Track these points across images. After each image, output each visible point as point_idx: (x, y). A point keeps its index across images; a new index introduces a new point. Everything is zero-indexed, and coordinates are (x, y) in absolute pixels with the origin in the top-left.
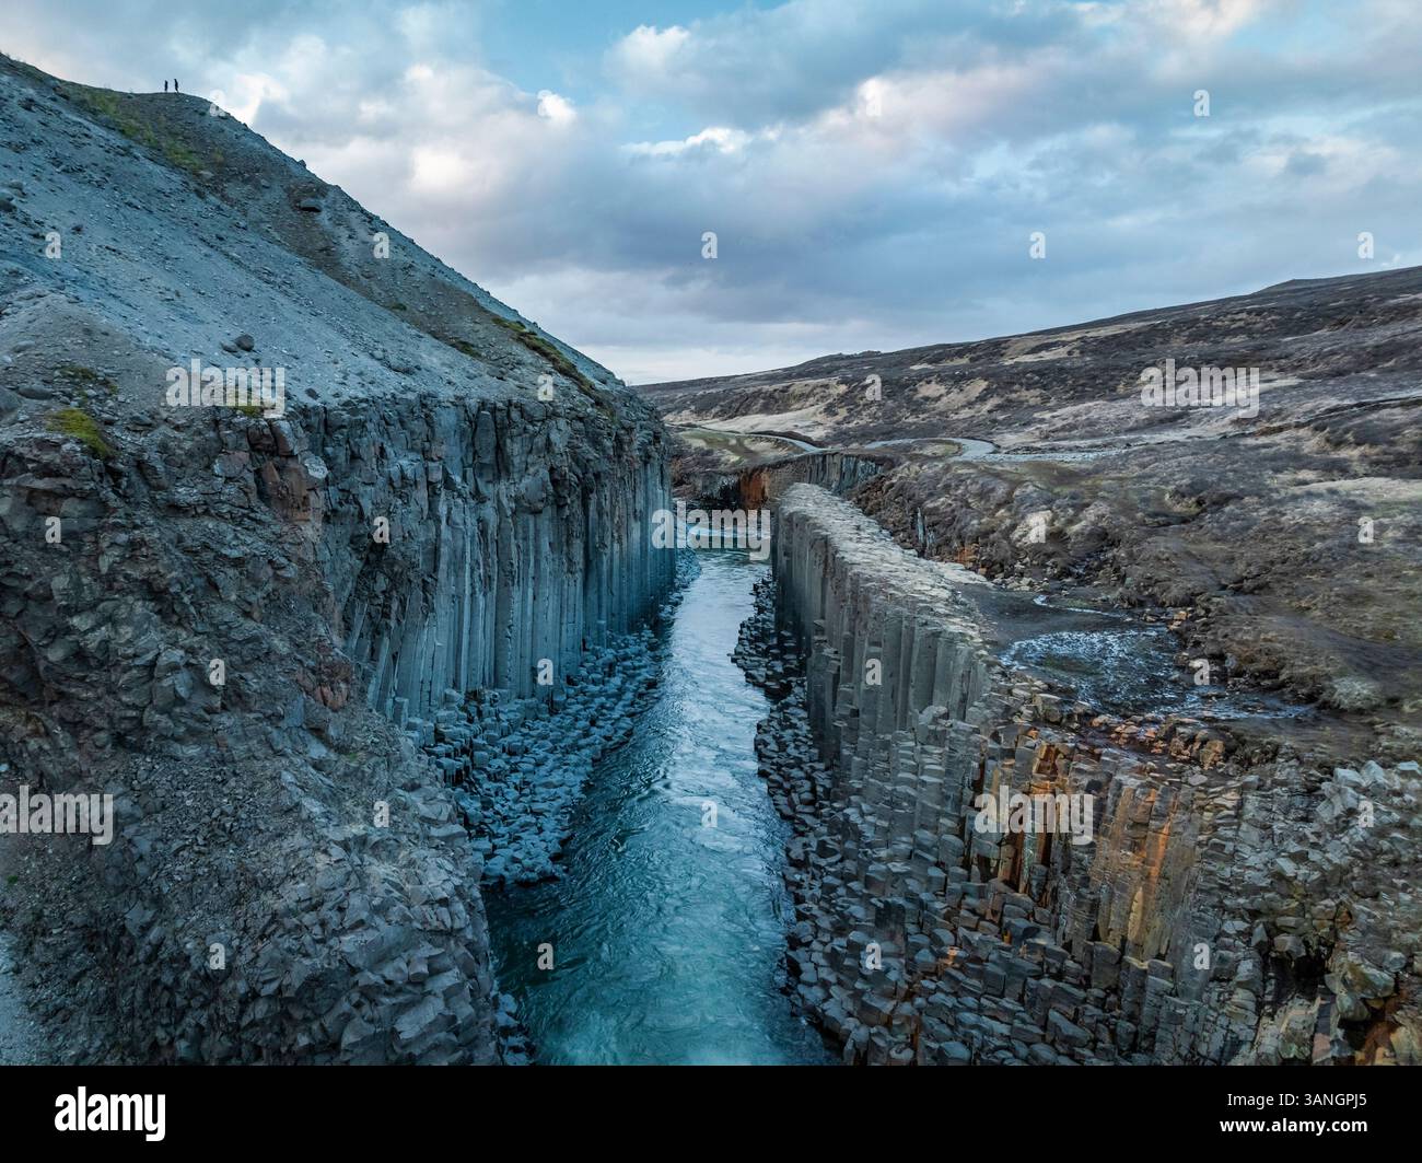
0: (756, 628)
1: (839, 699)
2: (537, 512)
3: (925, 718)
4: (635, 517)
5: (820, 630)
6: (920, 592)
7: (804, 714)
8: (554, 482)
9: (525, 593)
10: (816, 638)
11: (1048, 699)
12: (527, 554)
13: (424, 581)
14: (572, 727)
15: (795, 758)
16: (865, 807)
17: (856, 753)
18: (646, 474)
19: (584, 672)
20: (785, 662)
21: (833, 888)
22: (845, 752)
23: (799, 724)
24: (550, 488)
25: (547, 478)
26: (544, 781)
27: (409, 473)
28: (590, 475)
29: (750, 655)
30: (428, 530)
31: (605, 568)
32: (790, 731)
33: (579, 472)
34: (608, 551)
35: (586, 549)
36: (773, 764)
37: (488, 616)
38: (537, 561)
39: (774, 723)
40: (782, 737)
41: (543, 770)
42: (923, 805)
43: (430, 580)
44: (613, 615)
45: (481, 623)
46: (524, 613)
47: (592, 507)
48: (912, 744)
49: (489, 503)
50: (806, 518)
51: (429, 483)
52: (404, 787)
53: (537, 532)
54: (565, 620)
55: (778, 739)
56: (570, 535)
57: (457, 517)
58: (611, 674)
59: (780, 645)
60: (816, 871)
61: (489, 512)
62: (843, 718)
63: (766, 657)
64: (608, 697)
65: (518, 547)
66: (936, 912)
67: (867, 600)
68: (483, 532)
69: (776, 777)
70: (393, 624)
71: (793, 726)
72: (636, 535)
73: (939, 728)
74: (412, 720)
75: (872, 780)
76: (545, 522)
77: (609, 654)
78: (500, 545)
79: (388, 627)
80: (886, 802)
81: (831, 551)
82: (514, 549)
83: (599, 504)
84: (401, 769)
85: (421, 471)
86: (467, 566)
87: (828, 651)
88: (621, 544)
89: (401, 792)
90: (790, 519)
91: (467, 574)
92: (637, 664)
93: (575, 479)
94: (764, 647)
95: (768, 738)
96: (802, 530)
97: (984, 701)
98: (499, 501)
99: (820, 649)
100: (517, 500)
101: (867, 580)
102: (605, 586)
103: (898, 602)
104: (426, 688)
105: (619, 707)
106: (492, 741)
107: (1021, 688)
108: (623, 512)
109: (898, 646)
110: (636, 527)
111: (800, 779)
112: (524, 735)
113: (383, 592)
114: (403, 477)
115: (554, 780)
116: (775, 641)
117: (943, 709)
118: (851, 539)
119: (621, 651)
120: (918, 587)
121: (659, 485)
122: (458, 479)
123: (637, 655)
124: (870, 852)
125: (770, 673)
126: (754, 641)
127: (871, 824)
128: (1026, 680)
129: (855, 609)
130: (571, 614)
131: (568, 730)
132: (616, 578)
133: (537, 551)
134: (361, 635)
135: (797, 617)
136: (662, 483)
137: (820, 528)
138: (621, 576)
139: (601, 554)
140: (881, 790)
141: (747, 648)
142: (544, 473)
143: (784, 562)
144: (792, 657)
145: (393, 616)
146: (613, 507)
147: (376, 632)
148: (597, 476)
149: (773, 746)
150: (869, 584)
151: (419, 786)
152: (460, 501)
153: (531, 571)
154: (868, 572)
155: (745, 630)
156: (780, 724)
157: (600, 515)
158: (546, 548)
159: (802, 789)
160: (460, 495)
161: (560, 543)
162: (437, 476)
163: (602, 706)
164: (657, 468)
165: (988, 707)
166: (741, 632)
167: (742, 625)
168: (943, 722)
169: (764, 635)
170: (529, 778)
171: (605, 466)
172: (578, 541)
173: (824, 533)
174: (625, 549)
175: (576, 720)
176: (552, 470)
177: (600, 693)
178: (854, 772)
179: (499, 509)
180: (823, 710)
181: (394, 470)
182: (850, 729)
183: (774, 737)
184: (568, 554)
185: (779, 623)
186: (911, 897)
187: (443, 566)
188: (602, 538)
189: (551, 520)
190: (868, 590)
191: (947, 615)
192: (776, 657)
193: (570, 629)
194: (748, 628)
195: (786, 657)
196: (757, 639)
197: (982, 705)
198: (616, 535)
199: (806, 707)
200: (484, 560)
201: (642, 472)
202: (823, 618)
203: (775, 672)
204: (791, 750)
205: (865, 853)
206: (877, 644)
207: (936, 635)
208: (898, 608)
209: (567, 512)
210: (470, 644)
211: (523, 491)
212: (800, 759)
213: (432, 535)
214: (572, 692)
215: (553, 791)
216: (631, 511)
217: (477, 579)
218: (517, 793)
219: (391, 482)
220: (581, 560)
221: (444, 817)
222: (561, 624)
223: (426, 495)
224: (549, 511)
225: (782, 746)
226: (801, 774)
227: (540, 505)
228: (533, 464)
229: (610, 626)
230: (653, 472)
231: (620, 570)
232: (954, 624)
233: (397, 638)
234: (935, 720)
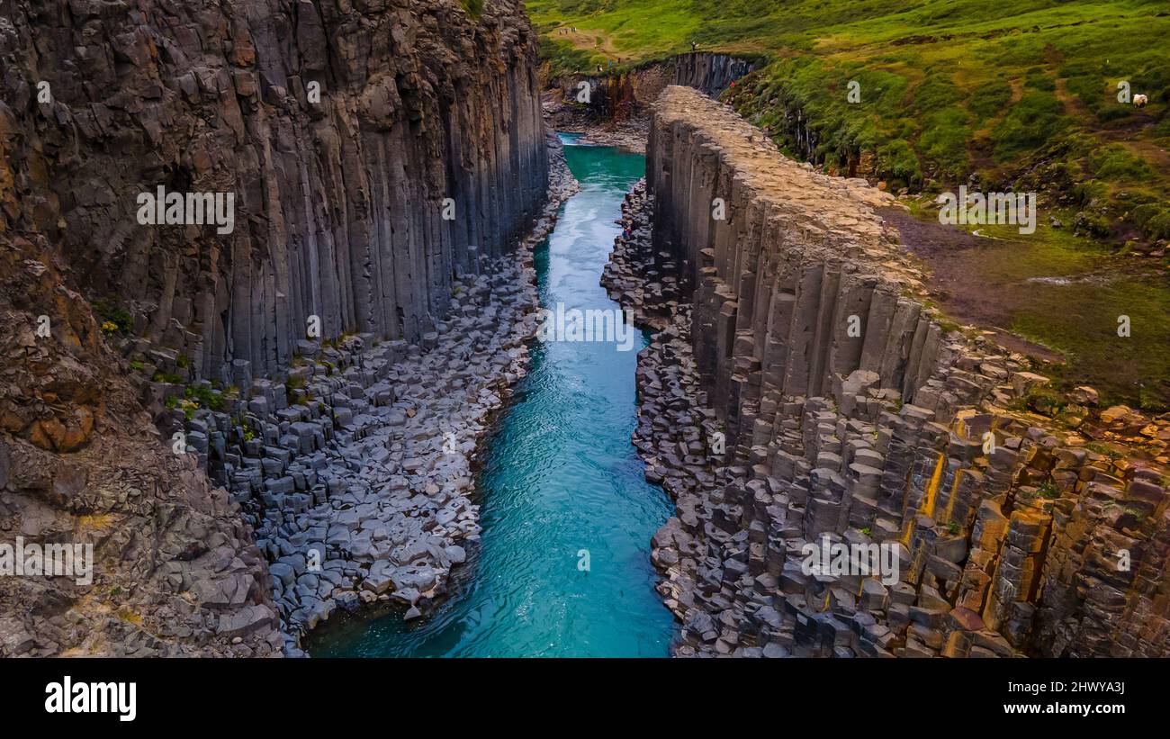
0: (632, 246)
1: (736, 349)
2: (385, 131)
3: (851, 386)
4: (503, 129)
5: (709, 261)
6: (844, 227)
7: (688, 349)
8: (403, 93)
9: (381, 227)
10: (705, 270)
11: (1032, 381)
12: (379, 181)
13: (250, 222)
14: (446, 366)
15: (680, 400)
16: (773, 484)
17: (759, 415)
18: (513, 80)
19: (456, 305)
20: (664, 285)
21: (736, 576)
22: (746, 412)
23: (683, 360)
24: (398, 99)
25: (393, 88)
26: (417, 432)
27: (209, 84)
28: (448, 83)
29: (627, 275)
30: (248, 158)
31: (472, 189)
32: (673, 368)
33: (435, 78)
34: (473, 169)
35: (450, 170)
36: (656, 403)
37: (341, 255)
38: (391, 188)
39: (655, 355)
40: (665, 374)
41: (415, 422)
42: (854, 500)
43: (258, 220)
44: (485, 238)
45: (331, 263)
46: (382, 249)
47: (453, 121)
48: (834, 416)
49: (326, 121)
50: (690, 129)
51: (240, 98)
52: (183, 557)
53: (388, 155)
54: (430, 252)
55: (661, 376)
56: (428, 156)
57: (286, 139)
58: (485, 304)
59: (657, 267)
60: (713, 547)
61: (326, 131)
62: (741, 371)
63: (643, 278)
64: (483, 329)
65: (368, 173)
66: (876, 639)
67: (776, 236)
68: (323, 157)
69: (659, 420)
70: (215, 277)
71: (677, 362)
72: (505, 148)
73: (870, 400)
74: (257, 384)
75: (781, 453)
76: (396, 143)
77: (481, 282)
78: (347, 172)
79: (210, 282)
80: (803, 483)
81: (724, 170)
82: (363, 176)
83: (461, 116)
84: (177, 528)
85: (225, 80)
86: (307, 199)
87: (721, 289)
88: (488, 160)
89: (176, 566)
90: (669, 128)
91: (308, 208)
92: (512, 289)
93: (428, 86)
94: (641, 267)
95: (650, 373)
96: (685, 142)
97: (944, 378)
98: (339, 119)
99: (712, 285)
100: (360, 115)
101: (776, 211)
102: (473, 207)
103: (816, 239)
104: (271, 346)
105: (495, 340)
106: (356, 394)
107: (991, 363)
108: (490, 124)
109: (817, 296)
110: (504, 140)
111: (689, 424)
112: (392, 382)
113: (197, 240)
114: (201, 89)
115: (428, 431)
116: (652, 261)
117: (874, 377)
118: (746, 155)
119: (495, 277)
120: (842, 221)
121: (527, 92)
122: (281, 90)
123: (511, 279)
124: (783, 544)
125: (648, 296)
126: (629, 259)
127: (781, 505)
128: (998, 352)
129: (758, 244)
130: (437, 244)
131: (442, 371)
132: (485, 199)
133: (391, 177)
134: (177, 293)
135: (677, 237)
136: (530, 88)
137: (707, 140)
138: (491, 197)
139: (466, 174)
140: (793, 465)
141: (623, 266)
142: (389, 82)
143: (663, 178)
144: (672, 279)
145: (214, 267)
146: (478, 119)
147: (195, 287)
148: (457, 82)
149: (656, 383)
150: (779, 217)
151: (207, 550)
152: (287, 119)
153: (386, 200)
154: (776, 200)
155: (620, 246)
156: (662, 357)
157: (463, 129)
158: (400, 173)
159: (690, 438)
160: (287, 112)
161: (418, 166)
162: (252, 86)
163: (478, 340)
164: (524, 71)
165: (948, 388)
166: (615, 248)
167: (617, 241)
168: (873, 391)
169: (640, 255)
170: (399, 431)
171: (464, 70)
172: (439, 162)
173: (715, 148)
174: (493, 167)
175: (451, 359)
176: (399, 78)
177: (474, 327)
178: (757, 436)
179: (340, 127)
180: (714, 353)
181: (187, 78)
182: (751, 384)
183: (657, 373)
184: (428, 176)
185: (657, 243)
186: (840, 614)
187: (274, 202)
188: (467, 156)
189: (404, 139)
190: (778, 223)
191: (882, 259)
192: (653, 279)
193: (438, 261)
194: (624, 244)
195: (665, 279)
196: (633, 257)
197: (939, 384)
198: (482, 151)
199: (689, 340)
200: (327, 191)
201: (509, 76)
202: (711, 245)
203: (653, 295)
204: (676, 391)
205: (777, 544)
206: (791, 291)
207: (871, 285)
208: (819, 248)
209: (423, 128)
210: (321, 288)
211: (367, 104)
212: (687, 402)
213: (254, 165)
214: (443, 327)
215: (425, 443)
216: (498, 123)
217: (320, 214)
218: (387, 452)
219: (184, 96)
220: (444, 184)
221: (240, 598)
222: (426, 256)
223: (238, 113)
224: (401, 130)
225: (666, 386)
226: (689, 420)
227: (389, 122)
228: (376, 70)
229: (482, 250)
230: (521, 78)
231: (489, 189)
232: (891, 270)
233: (223, 294)
234: (864, 391)
